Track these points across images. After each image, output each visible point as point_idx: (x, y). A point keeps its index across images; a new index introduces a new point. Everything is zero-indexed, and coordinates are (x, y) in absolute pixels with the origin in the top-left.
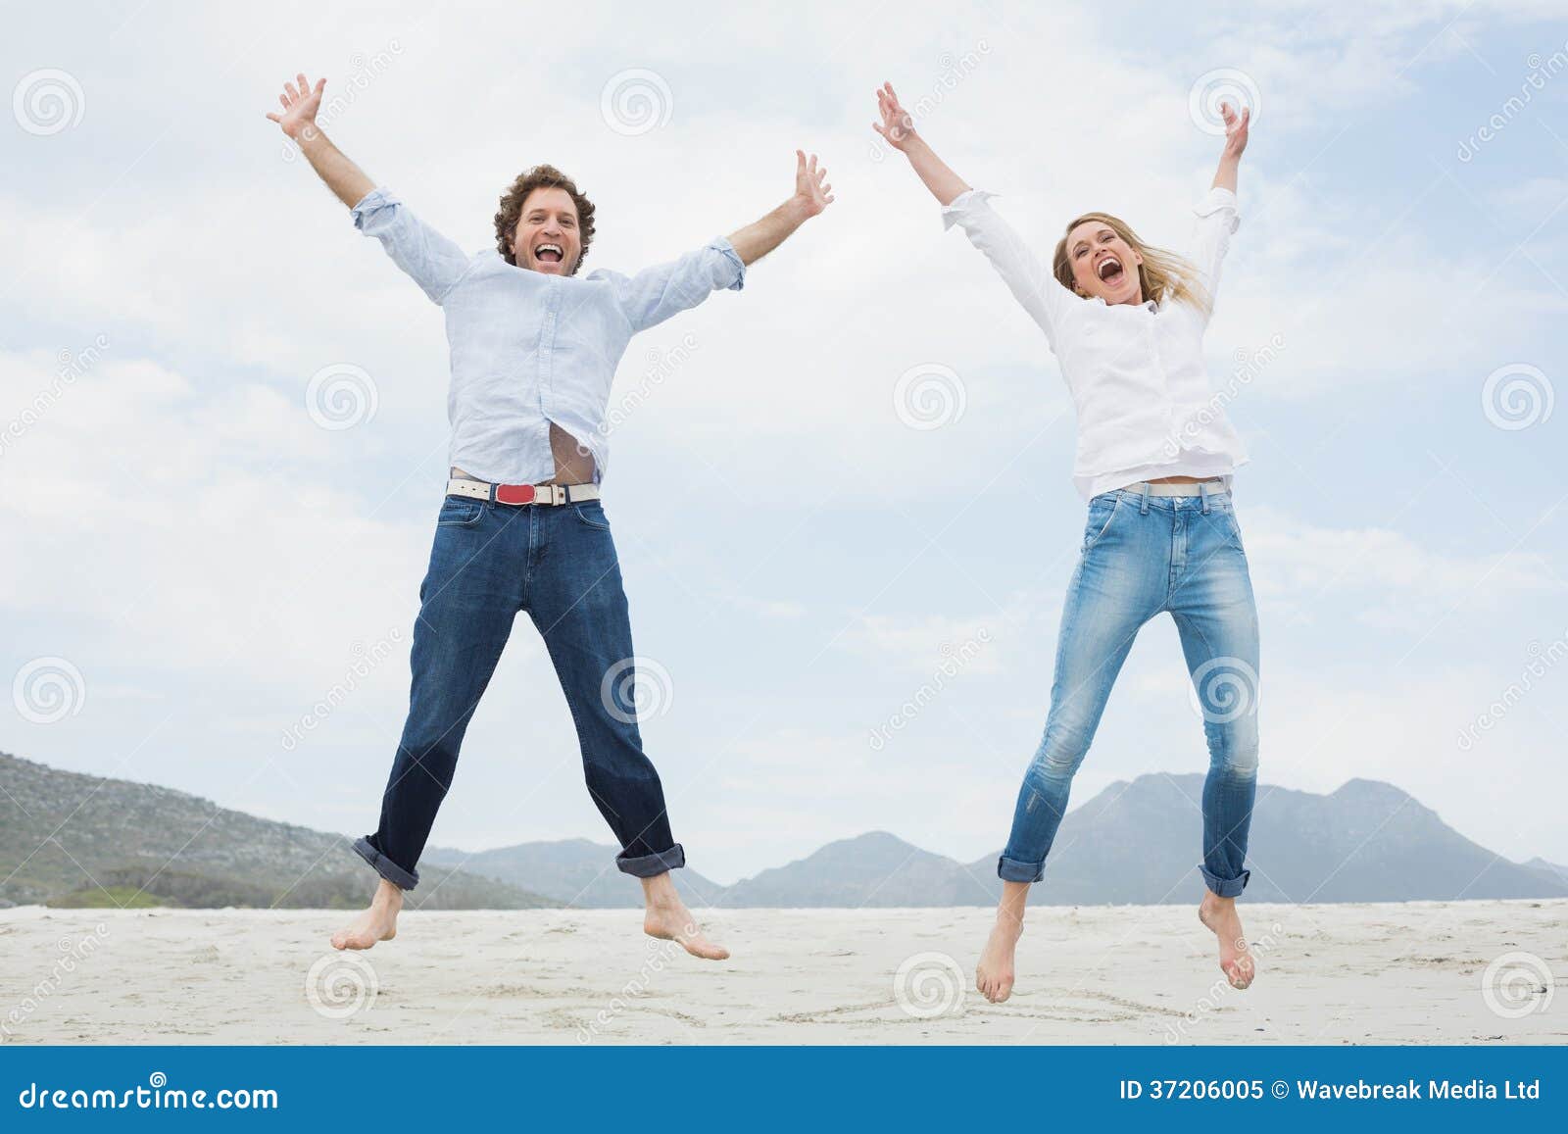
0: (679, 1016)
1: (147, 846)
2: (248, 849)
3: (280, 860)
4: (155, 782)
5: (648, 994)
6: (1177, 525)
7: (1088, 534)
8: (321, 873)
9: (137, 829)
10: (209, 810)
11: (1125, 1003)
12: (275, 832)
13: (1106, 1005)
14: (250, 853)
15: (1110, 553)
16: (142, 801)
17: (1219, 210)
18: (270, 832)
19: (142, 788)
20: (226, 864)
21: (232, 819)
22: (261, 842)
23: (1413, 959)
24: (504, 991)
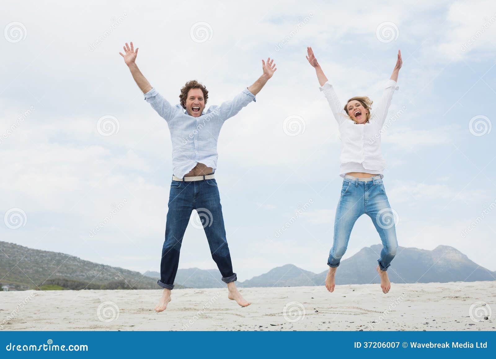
0: (237, 315)
1: (59, 272)
2: (91, 272)
3: (101, 276)
4: (61, 252)
5: (227, 309)
6: (366, 189)
7: (342, 192)
8: (114, 280)
9: (56, 267)
10: (78, 260)
11: (364, 310)
12: (99, 267)
13: (359, 310)
14: (91, 274)
15: (348, 198)
16: (57, 258)
17: (390, 87)
18: (98, 267)
19: (57, 254)
20: (84, 277)
21: (86, 263)
22: (95, 270)
23: (449, 297)
24: (186, 309)
